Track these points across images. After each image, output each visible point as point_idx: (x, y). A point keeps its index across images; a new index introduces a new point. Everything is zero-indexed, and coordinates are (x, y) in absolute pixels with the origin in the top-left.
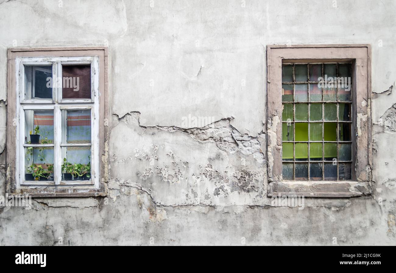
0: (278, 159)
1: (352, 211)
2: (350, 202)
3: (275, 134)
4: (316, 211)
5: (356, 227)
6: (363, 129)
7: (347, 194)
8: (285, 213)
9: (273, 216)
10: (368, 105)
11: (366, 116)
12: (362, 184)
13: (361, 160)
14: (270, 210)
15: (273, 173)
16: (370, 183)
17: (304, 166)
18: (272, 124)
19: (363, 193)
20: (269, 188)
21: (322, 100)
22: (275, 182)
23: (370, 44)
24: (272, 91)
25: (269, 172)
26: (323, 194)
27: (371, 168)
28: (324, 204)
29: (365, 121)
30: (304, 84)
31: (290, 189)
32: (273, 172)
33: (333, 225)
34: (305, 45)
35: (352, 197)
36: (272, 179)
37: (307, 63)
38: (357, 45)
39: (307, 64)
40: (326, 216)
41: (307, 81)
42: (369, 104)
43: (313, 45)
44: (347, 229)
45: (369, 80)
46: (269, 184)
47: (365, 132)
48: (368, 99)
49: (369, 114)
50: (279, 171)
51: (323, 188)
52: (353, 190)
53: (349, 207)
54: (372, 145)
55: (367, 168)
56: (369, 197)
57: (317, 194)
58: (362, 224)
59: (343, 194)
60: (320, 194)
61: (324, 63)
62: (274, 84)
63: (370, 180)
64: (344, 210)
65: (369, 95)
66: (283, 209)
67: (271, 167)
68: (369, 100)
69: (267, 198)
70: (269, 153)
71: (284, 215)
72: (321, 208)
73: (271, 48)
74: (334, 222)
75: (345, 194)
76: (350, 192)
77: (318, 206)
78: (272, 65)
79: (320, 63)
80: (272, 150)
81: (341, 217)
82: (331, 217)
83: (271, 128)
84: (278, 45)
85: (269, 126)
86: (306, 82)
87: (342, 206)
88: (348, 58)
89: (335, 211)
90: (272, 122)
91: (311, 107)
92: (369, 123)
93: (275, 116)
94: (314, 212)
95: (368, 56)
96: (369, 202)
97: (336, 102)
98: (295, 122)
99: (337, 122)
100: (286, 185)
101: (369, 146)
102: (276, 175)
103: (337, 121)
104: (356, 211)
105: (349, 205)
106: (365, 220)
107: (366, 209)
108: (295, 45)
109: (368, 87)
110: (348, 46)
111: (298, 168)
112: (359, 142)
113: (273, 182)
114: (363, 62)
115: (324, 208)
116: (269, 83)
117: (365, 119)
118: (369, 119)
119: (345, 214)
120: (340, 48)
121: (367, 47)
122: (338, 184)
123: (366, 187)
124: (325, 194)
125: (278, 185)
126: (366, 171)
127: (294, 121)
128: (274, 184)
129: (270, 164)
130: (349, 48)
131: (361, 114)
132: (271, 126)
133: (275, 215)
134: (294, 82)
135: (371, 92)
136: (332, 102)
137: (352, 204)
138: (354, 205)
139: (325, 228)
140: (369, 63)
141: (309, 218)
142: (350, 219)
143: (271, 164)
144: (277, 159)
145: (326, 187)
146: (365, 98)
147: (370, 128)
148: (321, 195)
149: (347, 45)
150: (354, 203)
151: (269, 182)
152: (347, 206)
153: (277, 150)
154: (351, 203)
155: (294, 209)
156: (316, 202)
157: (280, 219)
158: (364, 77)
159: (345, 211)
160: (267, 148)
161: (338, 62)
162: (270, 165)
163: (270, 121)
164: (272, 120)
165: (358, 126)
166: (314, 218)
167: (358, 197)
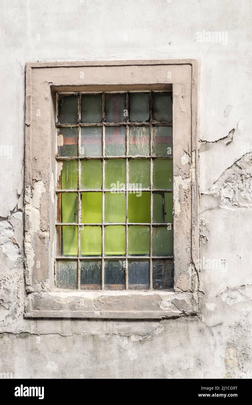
0: (42, 254)
1: (165, 342)
2: (162, 327)
3: (37, 211)
4: (105, 341)
5: (172, 369)
6: (183, 203)
7: (157, 314)
8: (53, 345)
9: (34, 350)
10: (192, 162)
11: (189, 180)
12: (181, 297)
13: (179, 255)
14: (29, 339)
15: (33, 278)
16: (195, 294)
17: (96, 266)
18: (32, 194)
19: (184, 312)
20: (27, 304)
21: (126, 154)
22: (37, 293)
23: (197, 59)
24: (33, 140)
25: (26, 277)
26: (116, 313)
27: (195, 269)
28: (118, 330)
29: (186, 189)
30: (96, 126)
31: (62, 304)
32: (33, 275)
33: (134, 365)
34: (88, 62)
35: (163, 319)
36: (31, 289)
37: (101, 92)
38: (173, 60)
39: (102, 94)
40: (121, 350)
41: (101, 122)
42: (193, 160)
43: (101, 62)
44: (156, 372)
45: (193, 119)
46: (27, 296)
47: (187, 208)
48: (192, 151)
49: (194, 177)
50: (44, 275)
51: (115, 303)
52: (166, 307)
53: (160, 335)
54: (198, 230)
55: (190, 270)
56: (193, 319)
57: (106, 313)
58: (182, 364)
59: (148, 314)
60: (110, 314)
61: (130, 92)
62: (36, 127)
63: (196, 289)
64: (151, 339)
65: (194, 145)
66: (51, 338)
67: (30, 269)
68: (194, 153)
69: (24, 320)
70: (27, 245)
71: (51, 348)
72: (114, 337)
73: (33, 68)
74: (135, 361)
75: (152, 313)
76: (161, 310)
77: (107, 334)
78: (33, 96)
79: (123, 92)
80: (33, 240)
81: (148, 353)
82: (130, 352)
83: (31, 202)
84: (44, 62)
85: (27, 198)
86: (99, 124)
87: (148, 334)
88: (159, 82)
89: (138, 341)
90: (32, 192)
91: (107, 165)
92: (193, 193)
93: (37, 181)
94: (102, 344)
95: (192, 79)
96: (193, 327)
97: (149, 156)
98: (80, 190)
99: (150, 191)
100: (55, 297)
101: (193, 231)
102: (38, 281)
103: (150, 189)
104: (172, 342)
105: (160, 332)
106: (188, 358)
107: (188, 338)
108: (72, 63)
109: (192, 132)
110: (159, 63)
111: (85, 268)
112: (176, 225)
113: (33, 292)
114: (183, 91)
115: (118, 337)
116: (28, 126)
117: (187, 186)
118: (193, 187)
119: (154, 347)
120: (146, 66)
121: (191, 65)
122: (140, 296)
123: (188, 302)
124: (119, 313)
125: (41, 298)
126: (188, 274)
127: (78, 189)
128: (36, 296)
129: (28, 262)
130: (162, 66)
131: (180, 177)
132: (31, 199)
133: (36, 349)
134: (78, 123)
135: (198, 140)
136: (141, 156)
137: (165, 331)
138: (168, 331)
139: (120, 371)
140: (194, 90)
141: (94, 354)
142: (161, 356)
143: (30, 263)
144: (40, 254)
145: (121, 302)
146: (187, 150)
147: (195, 200)
148: (113, 315)
149: (157, 60)
150: (169, 328)
151: (28, 293)
152: (157, 334)
153: (40, 238)
154: (163, 329)
155: (68, 338)
156: (105, 328)
157: (45, 356)
158: (186, 115)
159: (154, 341)
160: (24, 235)
161: (151, 91)
162: (28, 265)
163: (28, 190)
164: (32, 188)
165: (176, 198)
166: (101, 354)
167: (174, 318)
